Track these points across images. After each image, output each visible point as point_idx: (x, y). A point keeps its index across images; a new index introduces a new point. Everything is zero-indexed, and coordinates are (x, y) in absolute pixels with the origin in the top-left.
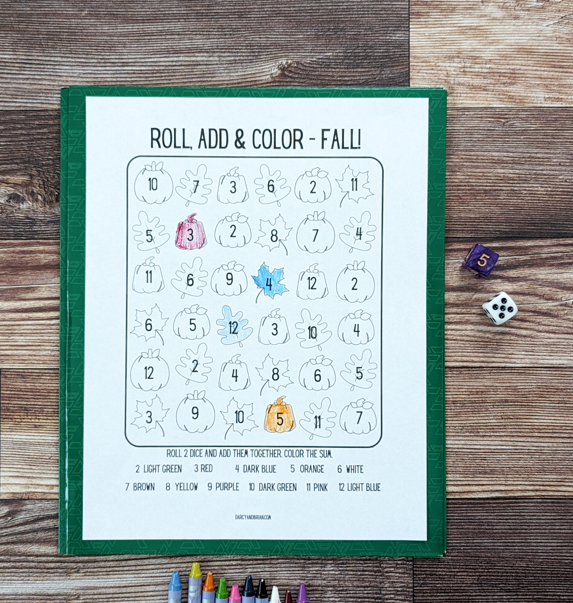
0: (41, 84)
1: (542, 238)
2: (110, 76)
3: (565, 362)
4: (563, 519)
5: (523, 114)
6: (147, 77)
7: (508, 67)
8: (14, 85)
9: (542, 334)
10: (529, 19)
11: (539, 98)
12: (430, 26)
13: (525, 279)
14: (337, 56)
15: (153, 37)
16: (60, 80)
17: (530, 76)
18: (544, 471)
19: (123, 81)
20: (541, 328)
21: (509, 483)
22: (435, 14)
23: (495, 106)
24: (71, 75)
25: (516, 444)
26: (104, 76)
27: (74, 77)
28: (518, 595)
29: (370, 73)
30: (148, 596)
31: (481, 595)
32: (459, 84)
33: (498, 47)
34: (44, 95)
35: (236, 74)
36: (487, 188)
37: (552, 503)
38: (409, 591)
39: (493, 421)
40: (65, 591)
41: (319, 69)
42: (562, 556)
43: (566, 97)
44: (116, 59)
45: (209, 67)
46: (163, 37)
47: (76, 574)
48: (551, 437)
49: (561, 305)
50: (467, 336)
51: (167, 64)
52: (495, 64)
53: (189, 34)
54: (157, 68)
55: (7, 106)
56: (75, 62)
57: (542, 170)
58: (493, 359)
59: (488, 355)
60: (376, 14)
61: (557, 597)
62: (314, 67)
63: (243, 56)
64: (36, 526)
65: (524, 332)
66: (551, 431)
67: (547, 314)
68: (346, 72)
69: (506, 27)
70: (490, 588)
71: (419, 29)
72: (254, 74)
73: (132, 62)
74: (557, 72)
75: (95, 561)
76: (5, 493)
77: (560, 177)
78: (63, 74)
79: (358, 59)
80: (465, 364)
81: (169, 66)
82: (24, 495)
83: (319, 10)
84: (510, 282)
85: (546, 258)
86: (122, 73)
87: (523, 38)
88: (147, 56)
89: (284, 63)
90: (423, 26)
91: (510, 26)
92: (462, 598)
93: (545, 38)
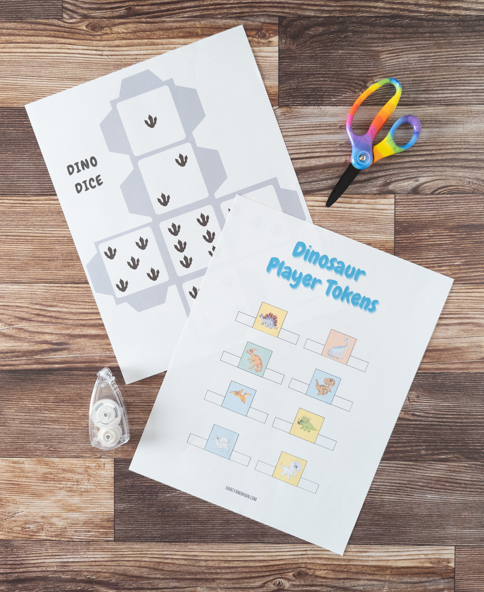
1: (26, 370)
3: (10, 287)
4: (11, 181)
5: (38, 453)
7: (48, 485)
8: (383, 477)
9: (25, 306)
10: (35, 516)
11: (28, 464)
12: (101, 513)
13: (37, 343)
17: (34, 479)
18: (24, 213)
20: (26, 310)
21: (48, 205)
22: (97, 520)
23: (57, 459)
25: (43, 232)
32: (81, 474)
33: (55, 498)
36: (62, 404)
37: (19, 192)
39: (58, 247)
42: (13, 156)
43: (10, 464)
47: (342, 143)
48: (20, 236)
49: (12, 325)
50: (75, 305)
52: (57, 487)
55: (388, 463)
57: (26, 416)
58: (58, 288)
59: (61, 292)
60: (136, 521)
61: (16, 129)
64: (369, 176)
65: (37, 307)
66: (19, 240)
67: (23, 319)
69: (50, 511)
74: (16, 481)
75: (329, 152)
76: (391, 198)
77: (13, 411)
79: (148, 491)
80: (77, 285)
82: (378, 197)
83: (175, 525)
84: (47, 341)
85: (22, 356)
87: (39, 504)
90: (105, 513)
91: (47, 512)
93: (24, 503)
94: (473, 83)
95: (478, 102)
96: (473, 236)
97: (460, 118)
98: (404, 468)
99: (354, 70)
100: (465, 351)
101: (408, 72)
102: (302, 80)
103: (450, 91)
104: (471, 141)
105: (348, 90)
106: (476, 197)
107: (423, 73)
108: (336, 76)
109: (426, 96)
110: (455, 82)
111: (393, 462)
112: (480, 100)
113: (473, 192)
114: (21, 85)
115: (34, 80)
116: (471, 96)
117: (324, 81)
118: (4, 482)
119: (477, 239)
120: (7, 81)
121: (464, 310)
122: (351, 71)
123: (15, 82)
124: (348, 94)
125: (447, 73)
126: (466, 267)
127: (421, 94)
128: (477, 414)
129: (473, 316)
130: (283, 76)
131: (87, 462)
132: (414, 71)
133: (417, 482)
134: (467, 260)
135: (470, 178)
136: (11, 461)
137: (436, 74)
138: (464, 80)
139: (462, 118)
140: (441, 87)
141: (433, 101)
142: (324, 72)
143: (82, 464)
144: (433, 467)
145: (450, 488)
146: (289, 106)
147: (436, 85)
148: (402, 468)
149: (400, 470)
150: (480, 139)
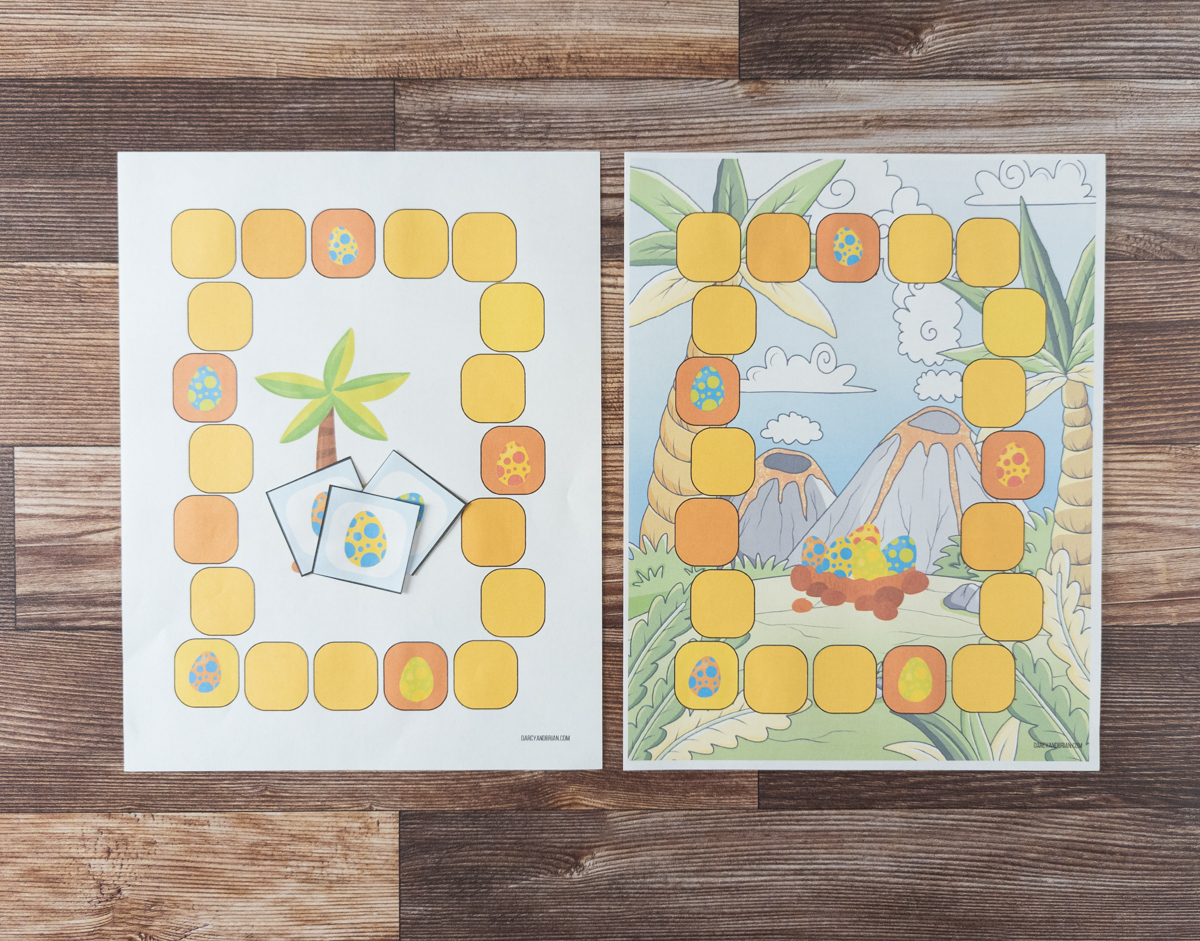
0: (918, 844)
2: (821, 856)
5: (239, 801)
6: (769, 854)
7: (261, 868)
8: (956, 843)
10: (231, 935)
11: (216, 825)
12: (371, 925)
14: (500, 883)
15: (760, 910)
16: (891, 850)
17: (230, 856)
19: (803, 849)
23: (279, 814)
24: (875, 858)
26: (828, 856)
27: (871, 855)
28: (248, 126)
29: (454, 859)
30: (768, 125)
31: (300, 126)
32: (330, 844)
33: (274, 896)
34: (914, 830)
35: (643, 858)
38: (402, 131)
40: (884, 132)
41: (526, 865)
43: (179, 826)
44: (811, 880)
45: (680, 869)
46: (745, 910)
51: (740, 873)
52: (279, 873)
53: (709, 914)
54: (755, 867)
55: (965, 814)
56: (869, 875)
61: (194, 123)
62: (533, 867)
63: (633, 883)
68: (490, 861)
69: (263, 924)
70: (287, 136)
71: (386, 920)
72: (618, 859)
73: (788, 875)
74: (192, 862)
78: (886, 859)
79: (471, 878)
81: (737, 870)
86: (804, 859)
87: (240, 909)
88: (767, 883)
89: (575, 875)
90: (380, 925)
91: (258, 926)
92: (327, 123)
93: (209, 908)
94: (1134, 35)
95: (1144, 74)
96: (1137, 345)
97: (1108, 105)
98: (999, 822)
99: (894, 7)
100: (1121, 581)
101: (1005, 11)
102: (788, 25)
103: (1089, 51)
104: (1130, 152)
105: (882, 48)
106: (1142, 267)
107: (1034, 13)
108: (856, 18)
109: (1041, 59)
110: (1098, 32)
111: (975, 811)
112: (1148, 70)
113: (1135, 256)
114: (203, 31)
115: (230, 22)
116: (1130, 61)
117: (833, 28)
118: (168, 863)
119: (1145, 352)
120: (174, 24)
121: (1119, 497)
122: (887, 7)
123: (192, 26)
124: (882, 56)
125: (1082, 14)
126: (1123, 409)
127: (1029, 56)
128: (1146, 710)
129: (1136, 509)
130: (750, 19)
131: (343, 820)
132: (1017, 8)
133: (1026, 852)
134: (1124, 395)
135: (1129, 228)
136: (180, 820)
137: (1060, 15)
138: (1117, 29)
139: (1114, 105)
140: (1069, 41)
141: (1054, 70)
142: (831, 10)
143: (331, 824)
144: (1057, 820)
145: (1092, 862)
146: (760, 79)
147: (1060, 37)
148: (995, 822)
149: (990, 828)
150: (1150, 148)
